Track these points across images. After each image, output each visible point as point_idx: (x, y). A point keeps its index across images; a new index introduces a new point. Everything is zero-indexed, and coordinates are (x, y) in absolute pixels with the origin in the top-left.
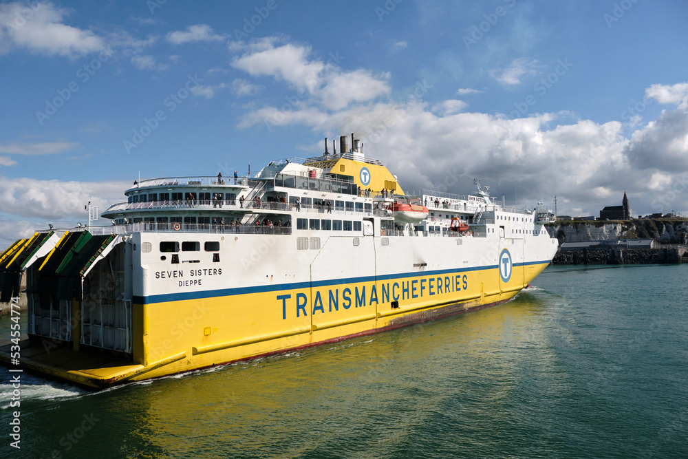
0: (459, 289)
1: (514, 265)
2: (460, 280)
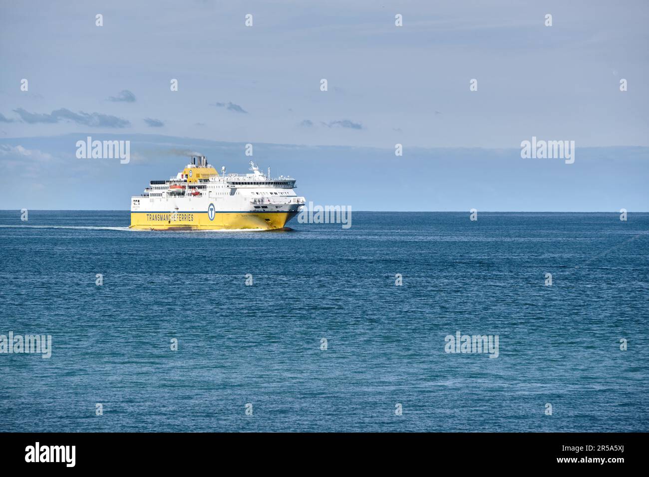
0: (190, 220)
1: (217, 212)
2: (190, 216)
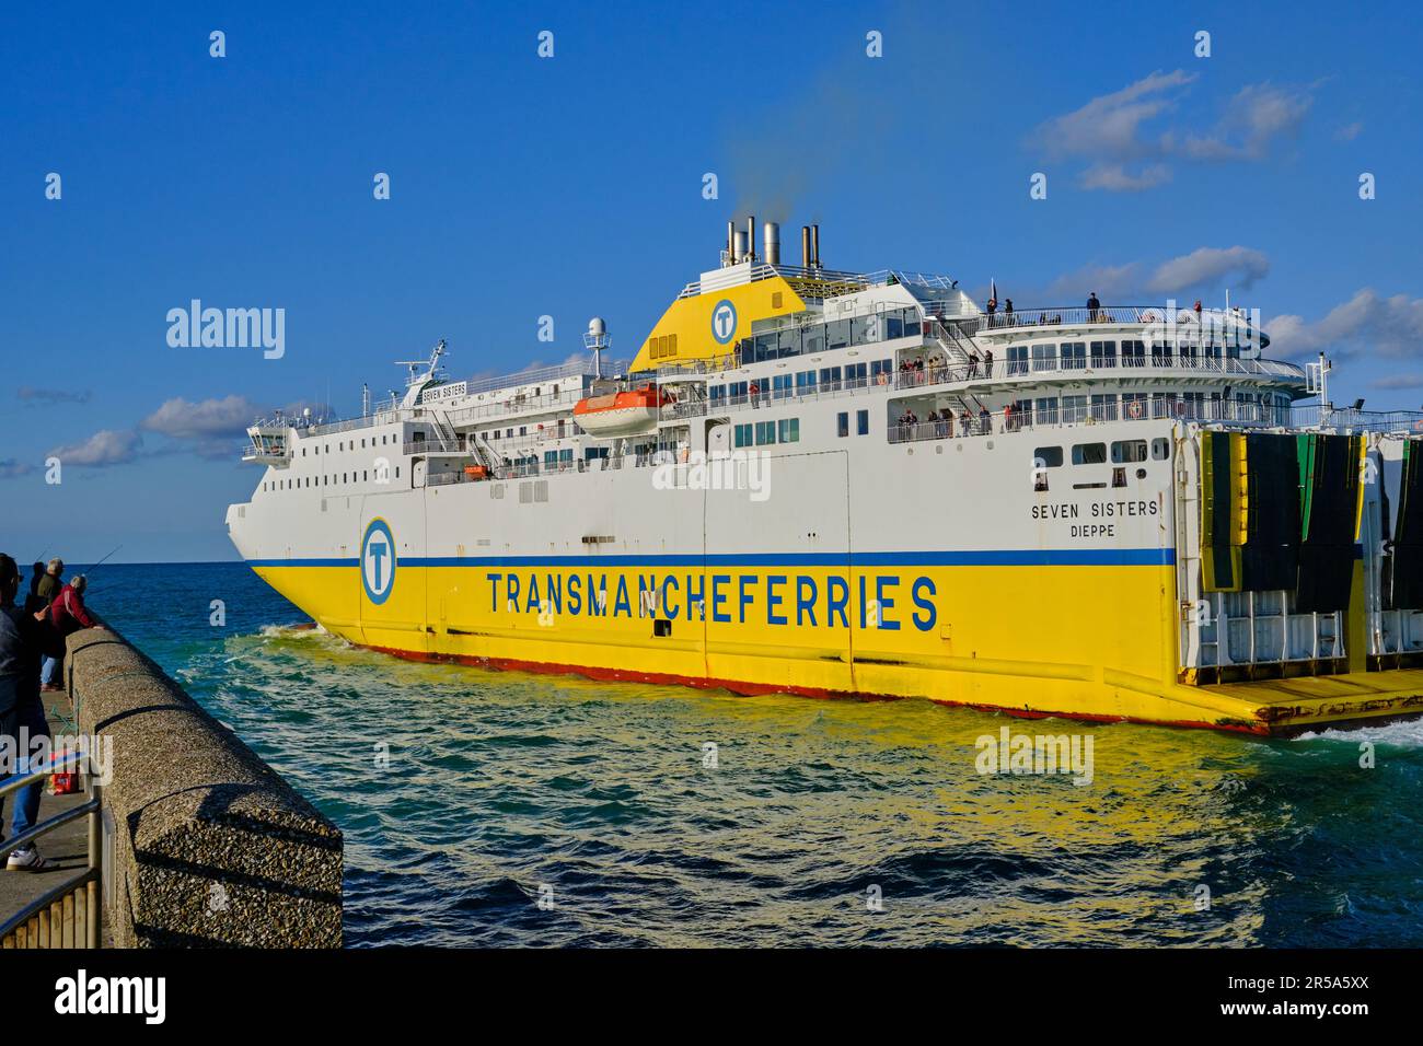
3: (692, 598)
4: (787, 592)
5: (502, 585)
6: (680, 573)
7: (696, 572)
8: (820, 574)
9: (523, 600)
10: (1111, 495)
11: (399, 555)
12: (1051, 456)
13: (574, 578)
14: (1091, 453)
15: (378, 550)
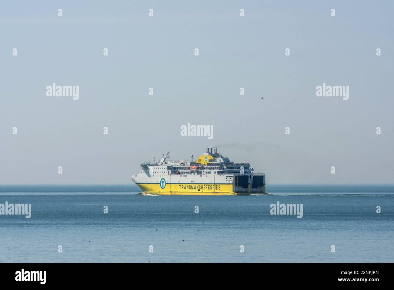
3: (202, 187)
4: (210, 187)
5: (181, 187)
6: (201, 185)
7: (202, 185)
8: (212, 185)
9: (184, 188)
10: (230, 180)
11: (166, 183)
12: (227, 177)
13: (190, 185)
14: (229, 177)
15: (163, 182)
